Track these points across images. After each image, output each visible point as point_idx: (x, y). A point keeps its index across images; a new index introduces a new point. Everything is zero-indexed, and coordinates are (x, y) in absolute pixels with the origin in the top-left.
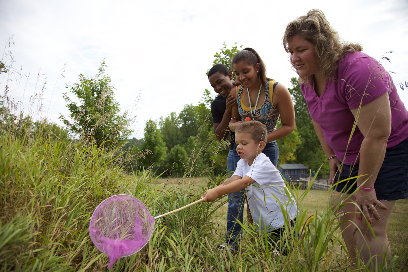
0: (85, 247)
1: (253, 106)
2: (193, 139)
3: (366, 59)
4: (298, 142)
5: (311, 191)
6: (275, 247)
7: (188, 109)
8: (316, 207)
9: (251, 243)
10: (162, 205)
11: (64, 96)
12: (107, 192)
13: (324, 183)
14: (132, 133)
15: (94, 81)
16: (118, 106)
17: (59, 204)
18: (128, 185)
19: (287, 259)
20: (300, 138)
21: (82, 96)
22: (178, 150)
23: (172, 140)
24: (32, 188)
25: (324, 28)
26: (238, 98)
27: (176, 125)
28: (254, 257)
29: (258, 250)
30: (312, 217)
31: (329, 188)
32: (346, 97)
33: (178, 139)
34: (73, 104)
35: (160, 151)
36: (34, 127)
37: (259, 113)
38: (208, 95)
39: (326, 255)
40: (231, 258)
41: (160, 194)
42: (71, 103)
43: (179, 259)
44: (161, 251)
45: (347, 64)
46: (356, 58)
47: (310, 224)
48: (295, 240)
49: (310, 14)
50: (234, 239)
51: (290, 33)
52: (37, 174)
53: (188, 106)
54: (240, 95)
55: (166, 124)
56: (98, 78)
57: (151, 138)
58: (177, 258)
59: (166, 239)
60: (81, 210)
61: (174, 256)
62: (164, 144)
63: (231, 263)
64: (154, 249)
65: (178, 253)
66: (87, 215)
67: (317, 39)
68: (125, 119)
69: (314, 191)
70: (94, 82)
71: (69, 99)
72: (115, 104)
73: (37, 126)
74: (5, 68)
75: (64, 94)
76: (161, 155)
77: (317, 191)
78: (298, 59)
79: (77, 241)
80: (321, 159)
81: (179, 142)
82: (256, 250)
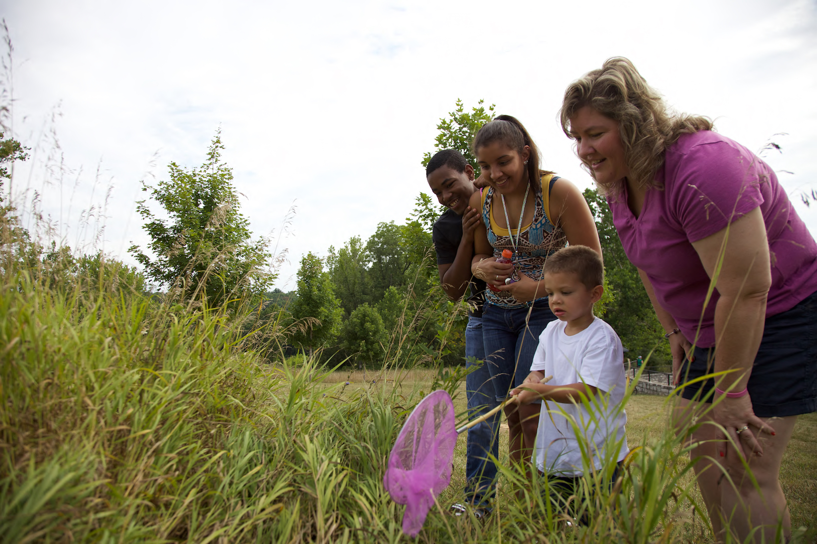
0: (193, 508)
1: (514, 227)
2: (396, 291)
3: (715, 147)
4: (609, 297)
5: (634, 397)
6: (563, 509)
7: (386, 232)
8: (645, 429)
9: (517, 500)
10: (340, 425)
11: (139, 207)
12: (232, 400)
13: (660, 381)
14: (275, 281)
15: (200, 177)
16: (246, 228)
17: (141, 426)
18: (271, 386)
19: (587, 533)
20: (612, 290)
21: (174, 208)
22: (364, 316)
23: (352, 295)
24: (90, 393)
25: (636, 91)
26: (485, 213)
27: (361, 263)
28: (523, 527)
29: (531, 515)
30: (637, 450)
31: (670, 391)
32: (681, 219)
33: (364, 293)
34: (157, 222)
35: (330, 317)
36: (76, 268)
37: (527, 239)
38: (426, 204)
39: (663, 524)
40: (478, 530)
41: (337, 405)
42: (152, 221)
43: (375, 533)
44: (340, 516)
45: (681, 156)
46: (696, 144)
47: (633, 463)
48: (603, 495)
49: (608, 66)
50: (483, 493)
51: (572, 103)
52: (101, 366)
53: (386, 226)
54: (488, 206)
55: (340, 262)
56: (208, 172)
57: (311, 291)
58: (373, 530)
59: (350, 494)
60: (183, 436)
61: (367, 527)
62: (337, 302)
63: (478, 540)
64: (327, 512)
65: (375, 521)
66: (194, 445)
67: (623, 113)
68: (260, 253)
69: (639, 398)
70: (198, 180)
71: (148, 214)
72: (241, 223)
73: (83, 265)
74: (22, 152)
75: (139, 203)
76: (332, 325)
77: (648, 397)
78: (591, 151)
79: (176, 498)
80: (655, 331)
81: (368, 297)
82: (527, 514)
